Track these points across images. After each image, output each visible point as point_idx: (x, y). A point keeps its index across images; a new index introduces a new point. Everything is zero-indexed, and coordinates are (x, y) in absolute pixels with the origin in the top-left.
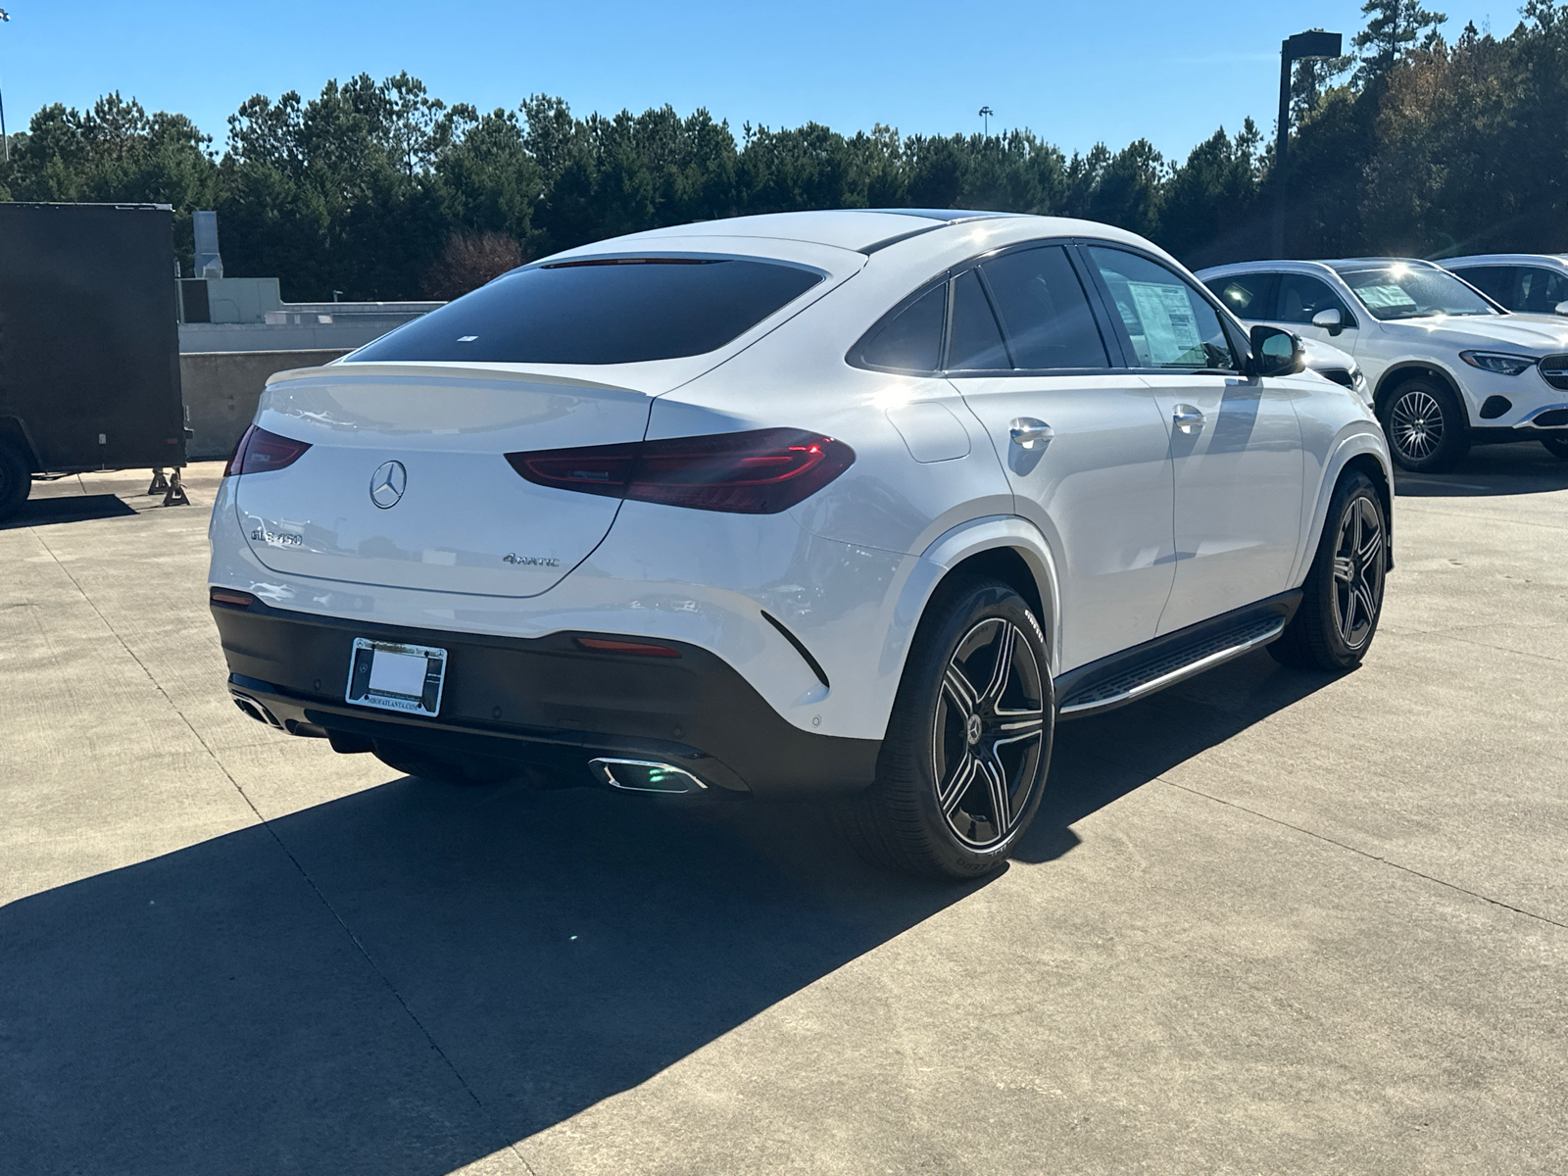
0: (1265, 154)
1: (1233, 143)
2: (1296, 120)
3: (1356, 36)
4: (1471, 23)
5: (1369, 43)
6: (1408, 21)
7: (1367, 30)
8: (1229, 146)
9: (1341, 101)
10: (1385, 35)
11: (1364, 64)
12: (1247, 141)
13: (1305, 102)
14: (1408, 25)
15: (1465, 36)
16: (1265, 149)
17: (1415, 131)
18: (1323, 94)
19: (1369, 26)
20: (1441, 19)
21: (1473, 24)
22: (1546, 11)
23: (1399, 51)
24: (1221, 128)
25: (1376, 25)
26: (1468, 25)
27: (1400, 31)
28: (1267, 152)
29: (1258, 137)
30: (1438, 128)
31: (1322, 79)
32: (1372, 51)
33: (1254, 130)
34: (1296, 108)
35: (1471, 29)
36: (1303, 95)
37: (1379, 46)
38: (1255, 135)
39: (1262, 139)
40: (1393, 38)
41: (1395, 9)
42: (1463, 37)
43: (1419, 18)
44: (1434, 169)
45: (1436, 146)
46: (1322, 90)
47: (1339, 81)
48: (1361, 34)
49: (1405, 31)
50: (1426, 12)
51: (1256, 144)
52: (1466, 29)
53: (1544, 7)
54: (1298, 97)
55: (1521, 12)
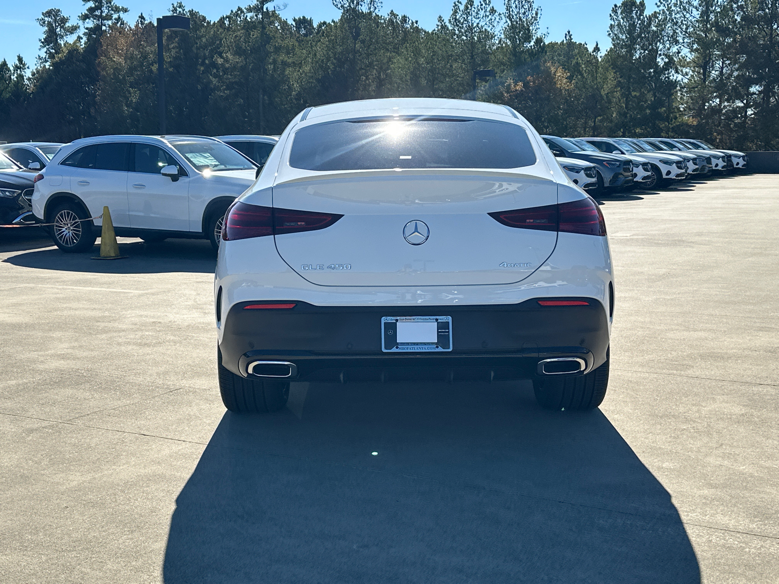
0: (31, 77)
1: (12, 68)
2: (48, 58)
3: (80, 15)
4: (142, 14)
5: (88, 20)
6: (108, 10)
7: (86, 12)
8: (9, 70)
9: (75, 50)
10: (96, 16)
11: (87, 31)
12: (20, 68)
13: (52, 49)
14: (109, 12)
15: (139, 21)
16: (31, 74)
17: (120, 70)
18: (63, 45)
19: (87, 10)
20: (125, 10)
21: (143, 15)
22: (182, 12)
23: (105, 25)
24: (5, 60)
25: (91, 10)
26: (140, 15)
27: (104, 14)
28: (32, 75)
29: (26, 67)
30: (132, 69)
31: (62, 37)
32: (90, 23)
33: (23, 62)
34: (48, 52)
35: (142, 17)
36: (51, 45)
37: (93, 22)
38: (24, 65)
39: (28, 68)
40: (100, 17)
41: (101, 2)
42: (138, 21)
43: (114, 9)
44: (132, 91)
45: (132, 79)
46: (62, 43)
47: (71, 39)
48: (83, 14)
49: (107, 15)
50: (117, 6)
51: (25, 70)
52: (139, 17)
53: (181, 10)
54: (48, 45)
55: (169, 11)
